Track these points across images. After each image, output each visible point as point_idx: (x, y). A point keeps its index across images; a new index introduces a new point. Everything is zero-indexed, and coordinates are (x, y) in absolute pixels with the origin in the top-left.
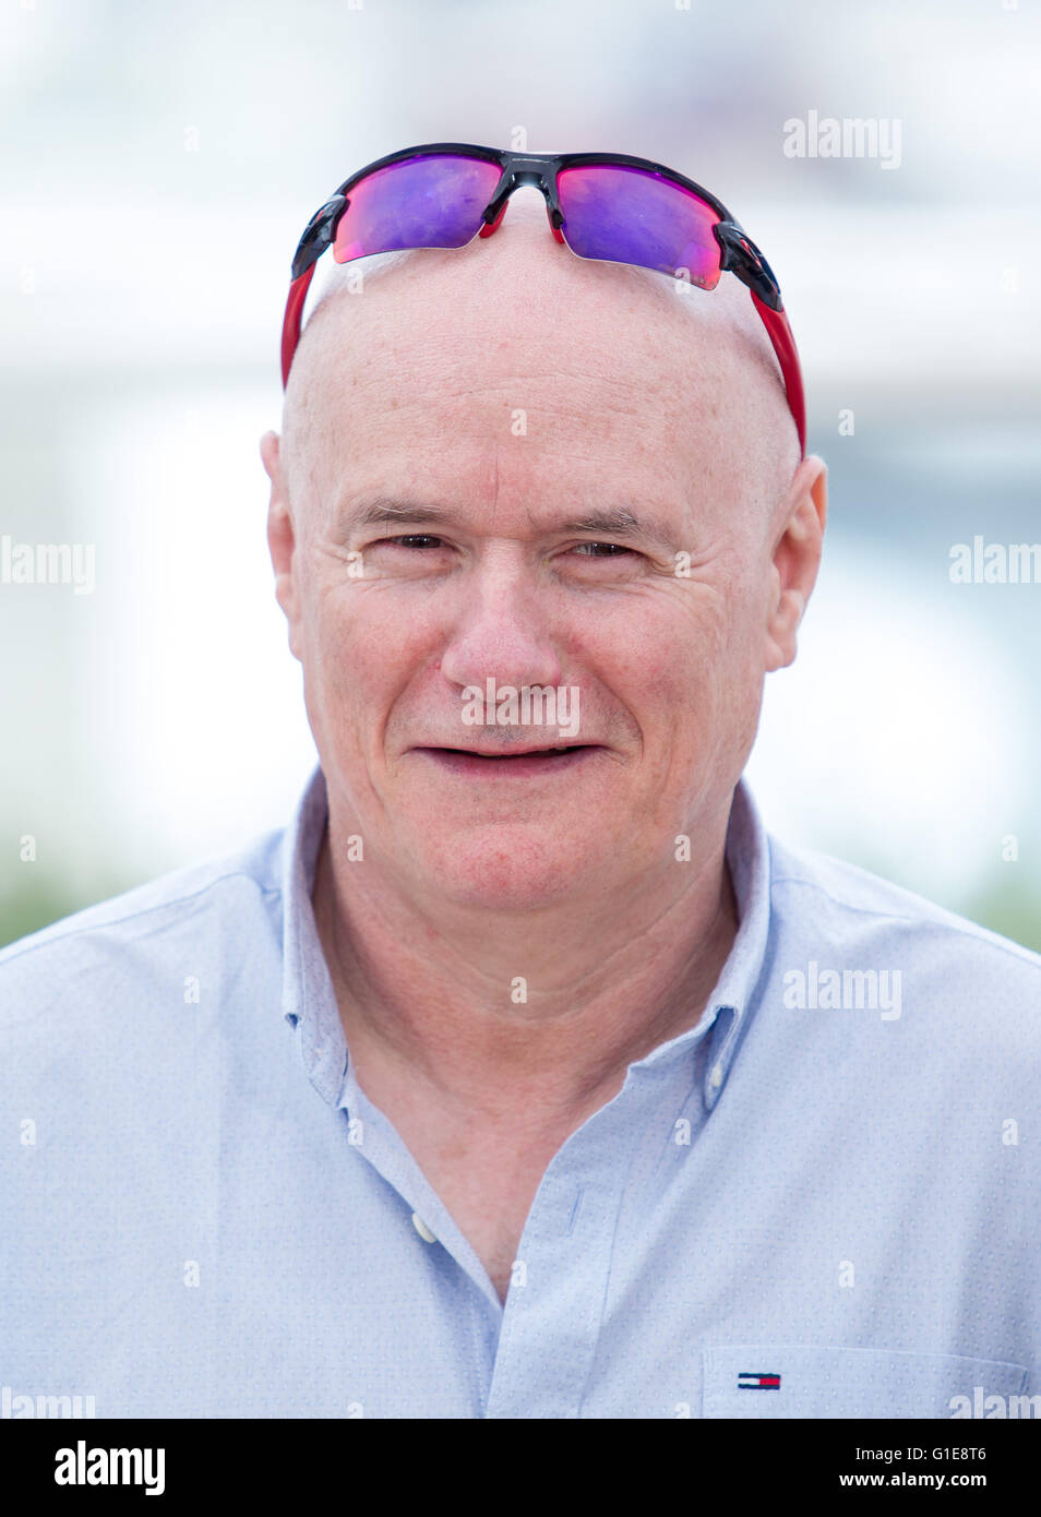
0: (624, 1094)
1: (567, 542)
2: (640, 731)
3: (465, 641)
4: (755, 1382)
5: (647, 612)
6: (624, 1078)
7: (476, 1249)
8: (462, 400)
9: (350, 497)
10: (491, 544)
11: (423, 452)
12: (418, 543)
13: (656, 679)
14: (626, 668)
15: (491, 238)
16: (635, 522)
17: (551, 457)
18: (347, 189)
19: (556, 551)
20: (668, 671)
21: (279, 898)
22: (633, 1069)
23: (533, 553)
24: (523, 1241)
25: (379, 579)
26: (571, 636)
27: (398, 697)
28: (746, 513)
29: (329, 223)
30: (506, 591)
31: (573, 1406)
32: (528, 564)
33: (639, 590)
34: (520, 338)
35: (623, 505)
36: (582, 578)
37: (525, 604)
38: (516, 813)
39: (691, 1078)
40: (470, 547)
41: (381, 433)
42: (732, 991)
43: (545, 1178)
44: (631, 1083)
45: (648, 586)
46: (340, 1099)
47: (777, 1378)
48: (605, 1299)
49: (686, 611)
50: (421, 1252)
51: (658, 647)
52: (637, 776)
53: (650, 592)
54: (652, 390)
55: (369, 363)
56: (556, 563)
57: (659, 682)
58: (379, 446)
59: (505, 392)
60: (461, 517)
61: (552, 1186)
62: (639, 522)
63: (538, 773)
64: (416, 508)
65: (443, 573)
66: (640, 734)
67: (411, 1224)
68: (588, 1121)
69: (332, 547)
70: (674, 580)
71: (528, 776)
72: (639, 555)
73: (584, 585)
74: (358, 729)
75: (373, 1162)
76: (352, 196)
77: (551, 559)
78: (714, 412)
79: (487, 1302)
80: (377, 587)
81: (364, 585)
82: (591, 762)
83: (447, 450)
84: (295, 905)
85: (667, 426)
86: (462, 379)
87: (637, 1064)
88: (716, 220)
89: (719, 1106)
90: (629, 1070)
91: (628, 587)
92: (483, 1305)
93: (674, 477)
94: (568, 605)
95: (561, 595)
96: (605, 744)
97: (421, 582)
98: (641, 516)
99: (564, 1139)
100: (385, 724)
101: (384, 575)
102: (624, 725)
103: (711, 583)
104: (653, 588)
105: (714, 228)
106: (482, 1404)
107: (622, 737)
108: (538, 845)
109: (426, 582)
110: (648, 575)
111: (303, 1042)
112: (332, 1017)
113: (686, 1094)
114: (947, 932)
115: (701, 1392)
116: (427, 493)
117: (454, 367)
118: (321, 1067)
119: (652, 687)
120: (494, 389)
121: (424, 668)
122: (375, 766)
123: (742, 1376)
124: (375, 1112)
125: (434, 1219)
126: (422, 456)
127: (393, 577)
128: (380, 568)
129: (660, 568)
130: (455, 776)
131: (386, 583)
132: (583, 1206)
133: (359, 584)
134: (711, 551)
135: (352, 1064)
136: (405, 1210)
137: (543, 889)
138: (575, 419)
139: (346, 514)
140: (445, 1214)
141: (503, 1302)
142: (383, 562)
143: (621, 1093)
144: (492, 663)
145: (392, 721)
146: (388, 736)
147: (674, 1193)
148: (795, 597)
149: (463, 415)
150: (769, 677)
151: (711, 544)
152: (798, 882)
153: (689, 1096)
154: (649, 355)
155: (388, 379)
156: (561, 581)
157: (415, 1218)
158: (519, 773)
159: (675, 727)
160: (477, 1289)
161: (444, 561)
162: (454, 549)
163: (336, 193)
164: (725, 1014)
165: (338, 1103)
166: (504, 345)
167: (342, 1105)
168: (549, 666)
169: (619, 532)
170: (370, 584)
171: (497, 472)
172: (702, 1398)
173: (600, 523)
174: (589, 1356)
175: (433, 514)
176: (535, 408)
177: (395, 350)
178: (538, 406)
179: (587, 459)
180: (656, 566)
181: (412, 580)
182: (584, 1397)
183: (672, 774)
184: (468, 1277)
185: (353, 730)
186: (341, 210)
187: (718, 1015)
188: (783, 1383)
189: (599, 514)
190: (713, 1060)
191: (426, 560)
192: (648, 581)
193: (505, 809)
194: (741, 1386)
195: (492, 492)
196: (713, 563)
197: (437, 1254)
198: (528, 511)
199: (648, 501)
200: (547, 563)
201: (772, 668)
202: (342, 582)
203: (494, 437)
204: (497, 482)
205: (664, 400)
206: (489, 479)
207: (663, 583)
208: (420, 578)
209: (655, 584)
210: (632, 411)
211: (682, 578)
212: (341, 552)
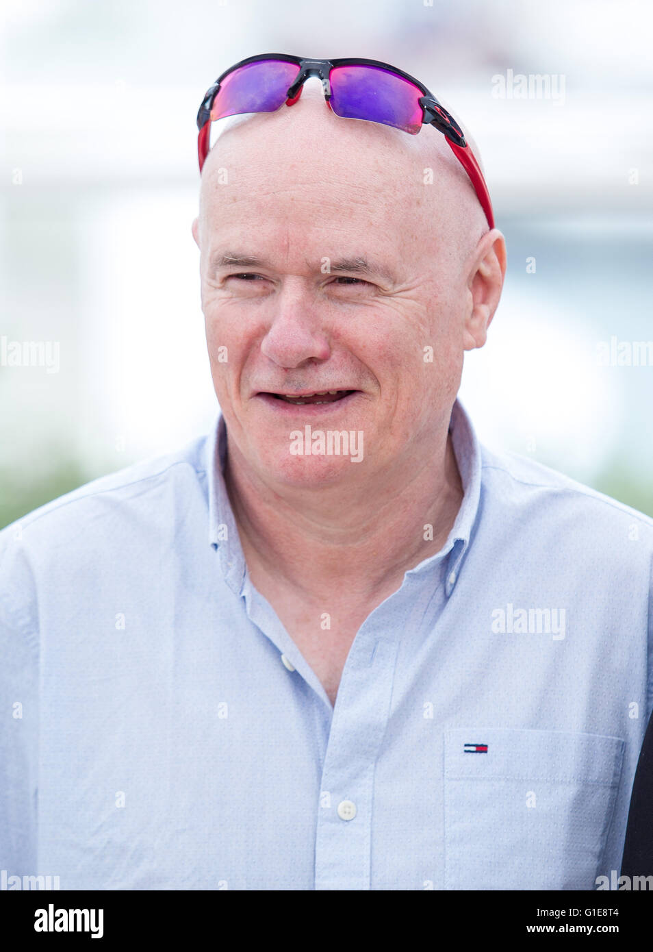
0: (403, 588)
2: (378, 381)
4: (474, 749)
5: (375, 315)
6: (403, 578)
7: (317, 674)
8: (269, 197)
9: (214, 251)
10: (287, 278)
11: (248, 226)
12: (249, 277)
13: (382, 353)
14: (364, 347)
15: (293, 107)
16: (366, 265)
17: (318, 229)
18: (220, 80)
19: (326, 282)
21: (205, 475)
22: (408, 575)
23: (312, 284)
24: (345, 669)
25: (232, 298)
26: (334, 328)
28: (443, 261)
29: (210, 99)
30: (292, 306)
31: (372, 763)
32: (309, 290)
33: (372, 303)
34: (302, 162)
35: (360, 256)
36: (339, 297)
37: (306, 313)
39: (438, 578)
40: (279, 280)
41: (228, 216)
42: (462, 530)
43: (358, 635)
44: (405, 583)
45: (377, 301)
46: (242, 591)
47: (486, 746)
48: (391, 703)
49: (400, 315)
50: (287, 676)
51: (382, 335)
52: (379, 407)
53: (376, 304)
54: (379, 191)
56: (326, 289)
57: (385, 355)
58: (228, 223)
59: (293, 192)
60: (269, 263)
61: (361, 640)
62: (368, 265)
64: (245, 258)
65: (267, 294)
66: (378, 383)
67: (281, 660)
68: (382, 603)
70: (392, 298)
72: (370, 284)
73: (339, 299)
74: (226, 382)
75: (260, 626)
76: (223, 84)
77: (323, 287)
78: (418, 203)
79: (324, 704)
80: (230, 302)
81: (224, 300)
82: (353, 401)
83: (261, 225)
84: (215, 481)
85: (386, 211)
86: (269, 185)
87: (411, 571)
88: (421, 95)
89: (454, 594)
90: (406, 575)
91: (364, 301)
92: (321, 706)
93: (391, 240)
94: (333, 312)
95: (329, 306)
96: (358, 389)
97: (254, 299)
98: (370, 262)
99: (369, 613)
100: (239, 380)
101: (234, 295)
102: (369, 379)
103: (416, 300)
104: (379, 302)
105: (419, 100)
106: (321, 762)
107: (368, 385)
109: (256, 300)
110: (377, 295)
111: (221, 559)
112: (237, 545)
113: (436, 586)
114: (579, 494)
115: (443, 754)
116: (250, 249)
117: (265, 178)
118: (231, 573)
119: (380, 357)
120: (286, 191)
121: (255, 347)
122: (236, 404)
123: (466, 745)
124: (260, 598)
125: (293, 658)
126: (248, 228)
127: (238, 297)
128: (232, 291)
129: (383, 292)
131: (235, 300)
132: (378, 651)
133: (221, 300)
134: (416, 283)
135: (248, 570)
136: (277, 653)
138: (332, 208)
140: (299, 655)
141: (333, 703)
142: (233, 288)
143: (401, 588)
144: (283, 346)
145: (242, 378)
146: (242, 388)
147: (429, 643)
149: (269, 205)
150: (466, 353)
151: (417, 278)
152: (494, 468)
153: (437, 589)
154: (376, 171)
155: (232, 186)
156: (329, 298)
157: (283, 657)
159: (398, 379)
160: (318, 697)
161: (265, 287)
162: (270, 281)
163: (216, 82)
164: (459, 543)
165: (240, 593)
166: (293, 166)
167: (243, 595)
168: (318, 348)
169: (357, 270)
170: (228, 300)
171: (288, 238)
172: (444, 759)
173: (346, 266)
174: (381, 735)
175: (254, 261)
178: (311, 200)
179: (338, 230)
180: (381, 290)
181: (249, 298)
182: (378, 757)
183: (398, 406)
184: (313, 691)
186: (217, 91)
187: (455, 543)
188: (489, 750)
189: (345, 262)
190: (451, 568)
191: (254, 287)
192: (376, 298)
194: (466, 751)
195: (286, 249)
196: (418, 289)
197: (295, 678)
198: (306, 259)
199: (375, 253)
200: (321, 289)
201: (469, 349)
202: (214, 299)
203: (287, 218)
204: (288, 243)
205: (385, 197)
206: (283, 241)
207: (386, 301)
208: (252, 297)
209: (381, 300)
210: (365, 203)
211: (396, 297)
212: (214, 283)
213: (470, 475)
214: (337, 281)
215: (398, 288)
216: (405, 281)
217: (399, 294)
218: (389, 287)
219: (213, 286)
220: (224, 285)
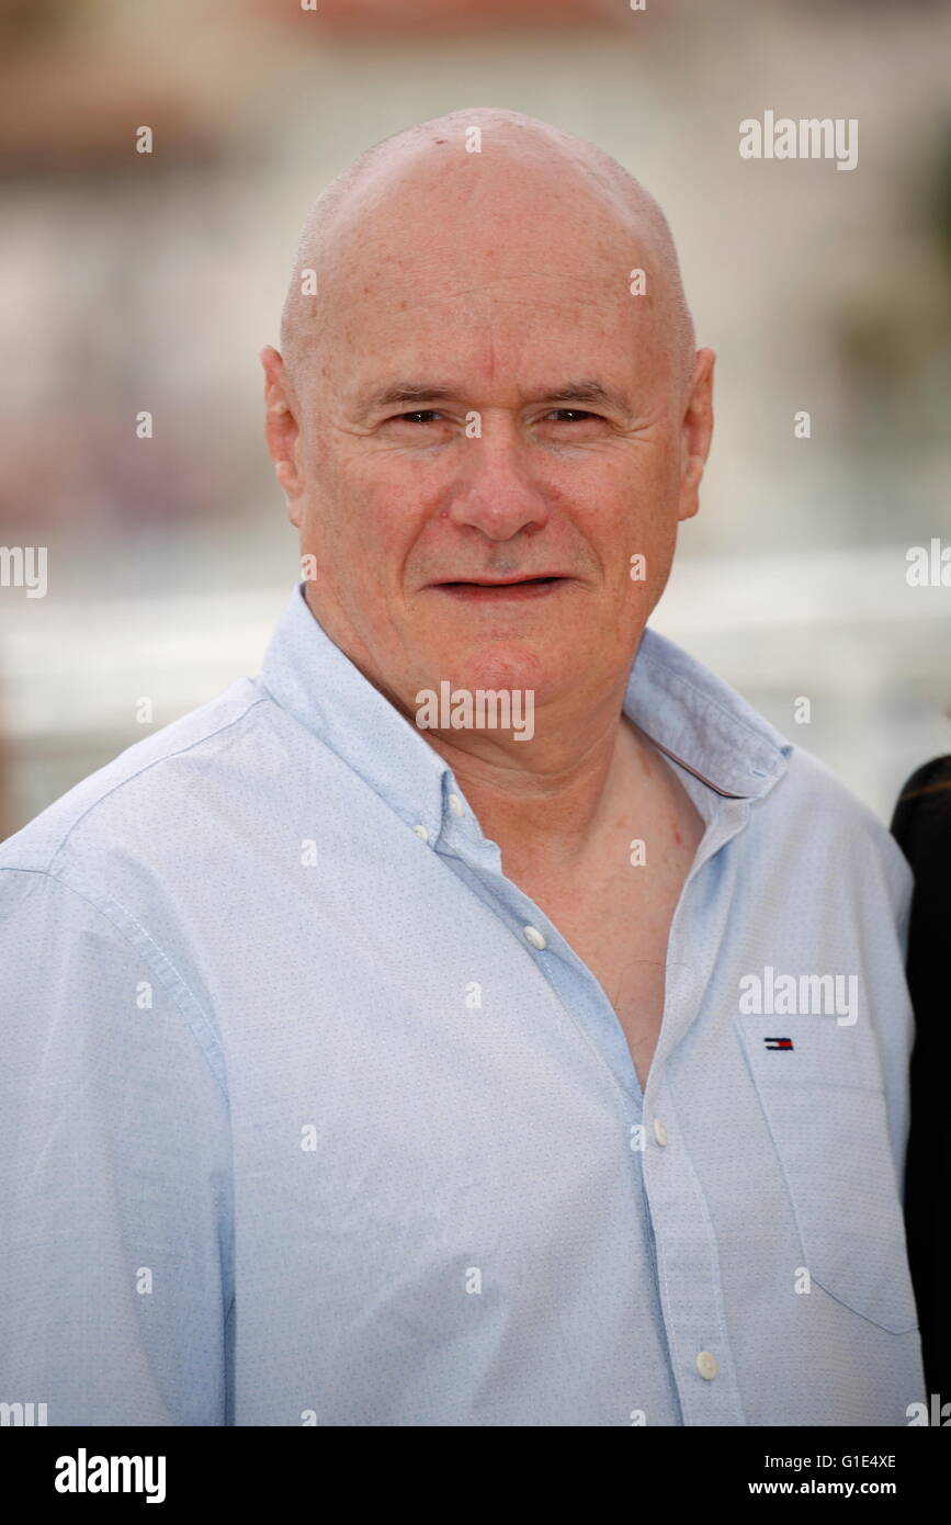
1: (544, 410)
2: (602, 563)
3: (473, 492)
4: (776, 1044)
8: (461, 299)
10: (488, 413)
11: (431, 343)
12: (426, 417)
13: (618, 520)
16: (601, 392)
17: (534, 341)
19: (537, 416)
23: (519, 420)
25: (394, 448)
26: (550, 488)
27: (412, 546)
32: (516, 429)
34: (503, 247)
36: (558, 439)
38: (513, 630)
41: (394, 330)
45: (608, 444)
47: (789, 1041)
51: (619, 494)
52: (601, 600)
53: (609, 449)
55: (378, 274)
56: (535, 428)
57: (620, 522)
58: (392, 342)
59: (496, 291)
60: (464, 393)
62: (604, 391)
63: (528, 597)
64: (426, 390)
65: (447, 440)
66: (602, 567)
69: (349, 426)
70: (629, 439)
71: (522, 600)
72: (602, 419)
73: (558, 444)
74: (380, 575)
77: (532, 425)
80: (392, 455)
81: (382, 453)
82: (566, 588)
85: (619, 314)
86: (460, 281)
91: (592, 445)
93: (627, 356)
94: (547, 460)
95: (540, 452)
96: (574, 575)
97: (431, 449)
98: (603, 387)
100: (403, 568)
101: (398, 446)
102: (588, 560)
103: (655, 442)
104: (613, 446)
107: (587, 569)
110: (608, 436)
115: (744, 1053)
116: (436, 375)
117: (452, 272)
120: (485, 288)
121: (434, 519)
122: (395, 603)
123: (766, 1040)
127: (407, 447)
128: (394, 440)
129: (617, 429)
130: (465, 603)
131: (400, 452)
133: (377, 454)
134: (651, 418)
138: (552, 310)
139: (364, 398)
142: (396, 435)
145: (408, 565)
146: (406, 578)
148: (697, 459)
149: (462, 310)
155: (396, 286)
156: (540, 442)
158: (514, 598)
161: (446, 430)
162: (455, 421)
166: (491, 253)
168: (538, 509)
169: (589, 400)
170: (388, 452)
171: (493, 356)
172: (746, 1059)
173: (573, 393)
176: (520, 303)
177: (400, 262)
178: (521, 301)
179: (562, 342)
180: (615, 427)
181: (421, 447)
185: (375, 576)
188: (794, 1045)
189: (574, 387)
191: (433, 430)
192: (609, 441)
193: (505, 627)
194: (768, 1048)
195: (490, 371)
196: (654, 426)
199: (611, 375)
200: (529, 428)
202: (362, 453)
203: (489, 327)
204: (493, 364)
205: (616, 294)
206: (486, 361)
207: (620, 442)
208: (428, 446)
209: (615, 443)
210: (594, 303)
211: (634, 438)
212: (357, 429)
214: (553, 417)
215: (636, 424)
216: (642, 415)
217: (637, 434)
218: (625, 421)
219: (356, 435)
220: (376, 432)
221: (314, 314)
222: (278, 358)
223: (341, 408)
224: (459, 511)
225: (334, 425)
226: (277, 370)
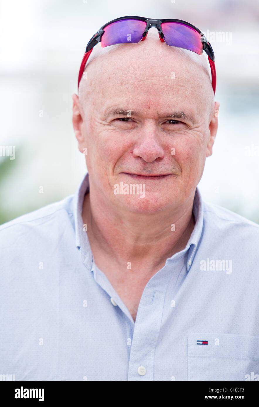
0: (166, 267)
1: (165, 120)
3: (142, 145)
4: (201, 343)
5: (185, 138)
6: (166, 262)
7: (127, 307)
8: (141, 83)
9: (109, 108)
10: (147, 120)
13: (188, 156)
14: (181, 153)
15: (144, 41)
16: (185, 115)
17: (164, 98)
19: (163, 122)
20: (191, 154)
21: (72, 215)
22: (168, 260)
23: (157, 123)
24: (140, 305)
25: (115, 129)
26: (166, 145)
27: (118, 160)
29: (99, 37)
30: (152, 132)
31: (153, 349)
32: (156, 126)
33: (184, 133)
34: (155, 67)
35: (182, 111)
36: (169, 130)
37: (156, 136)
38: (151, 189)
39: (183, 263)
40: (140, 121)
41: (118, 92)
42: (194, 240)
43: (145, 289)
44: (168, 264)
45: (186, 132)
46: (91, 268)
48: (161, 321)
49: (195, 139)
50: (113, 308)
51: (188, 148)
52: (181, 181)
53: (186, 133)
54: (188, 81)
55: (114, 73)
56: (162, 126)
57: (189, 157)
58: (117, 95)
59: (152, 81)
60: (140, 113)
61: (147, 291)
63: (157, 179)
65: (132, 128)
66: (181, 170)
67: (110, 301)
68: (156, 274)
69: (101, 121)
70: (192, 131)
72: (184, 123)
73: (168, 132)
74: (106, 169)
75: (101, 285)
77: (161, 124)
78: (202, 87)
79: (130, 321)
80: (115, 131)
81: (111, 130)
83: (137, 96)
85: (192, 91)
86: (140, 77)
88: (201, 37)
89: (190, 270)
90: (167, 260)
91: (181, 132)
92: (129, 322)
93: (194, 104)
94: (166, 137)
95: (163, 134)
97: (127, 130)
98: (186, 113)
99: (150, 279)
100: (114, 167)
101: (117, 128)
102: (177, 168)
104: (188, 133)
106: (129, 348)
107: (177, 171)
108: (157, 198)
109: (128, 131)
110: (186, 129)
111: (81, 254)
112: (89, 247)
113: (182, 266)
115: (187, 345)
116: (131, 107)
117: (138, 74)
118: (86, 260)
119: (187, 159)
120: (149, 80)
121: (127, 153)
122: (111, 177)
123: (198, 341)
124: (100, 272)
125: (116, 300)
126: (130, 98)
128: (115, 127)
129: (189, 127)
131: (119, 130)
132: (155, 296)
133: (109, 130)
134: (200, 124)
135: (94, 259)
136: (109, 297)
137: (157, 210)
138: (170, 88)
139: (107, 112)
140: (119, 298)
141: (134, 321)
142: (116, 125)
143: (165, 266)
145: (116, 166)
146: (115, 169)
147: (180, 292)
148: (213, 137)
149: (141, 86)
151: (201, 122)
152: (210, 212)
153: (183, 268)
154: (187, 72)
155: (120, 78)
156: (164, 130)
157: (112, 300)
160: (128, 318)
161: (133, 125)
162: (136, 122)
163: (100, 29)
164: (192, 246)
165: (91, 269)
166: (151, 68)
167: (92, 270)
168: (162, 152)
169: (180, 118)
170: (113, 130)
171: (150, 102)
172: (187, 347)
173: (176, 115)
174: (157, 336)
176: (160, 85)
177: (121, 70)
179: (173, 99)
180: (188, 127)
181: (124, 130)
182: (156, 346)
184: (125, 315)
185: (105, 169)
186: (102, 33)
187: (190, 246)
188: (208, 343)
189: (176, 113)
190: (189, 258)
191: (128, 125)
192: (186, 131)
194: (198, 344)
195: (149, 107)
196: (201, 127)
197: (117, 309)
198: (158, 112)
199: (188, 110)
200: (160, 126)
201: (207, 156)
202: (104, 130)
203: (149, 92)
204: (150, 104)
205: (191, 84)
206: (148, 103)
207: (190, 132)
208: (126, 130)
210: (183, 86)
211: (194, 130)
212: (104, 122)
213: (198, 215)
214: (168, 122)
215: (195, 126)
216: (197, 123)
218: (192, 125)
219: (103, 124)
220: (110, 124)
221: (91, 84)
222: (78, 97)
223: (99, 116)
224: (136, 152)
225: (96, 121)
226: (77, 101)
